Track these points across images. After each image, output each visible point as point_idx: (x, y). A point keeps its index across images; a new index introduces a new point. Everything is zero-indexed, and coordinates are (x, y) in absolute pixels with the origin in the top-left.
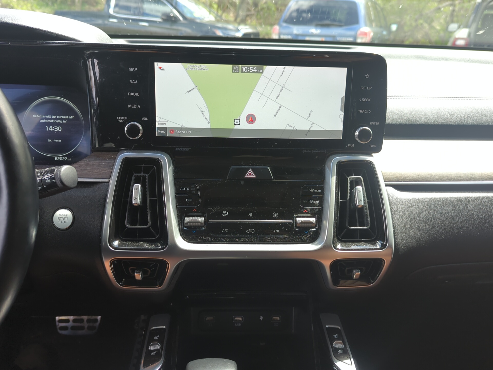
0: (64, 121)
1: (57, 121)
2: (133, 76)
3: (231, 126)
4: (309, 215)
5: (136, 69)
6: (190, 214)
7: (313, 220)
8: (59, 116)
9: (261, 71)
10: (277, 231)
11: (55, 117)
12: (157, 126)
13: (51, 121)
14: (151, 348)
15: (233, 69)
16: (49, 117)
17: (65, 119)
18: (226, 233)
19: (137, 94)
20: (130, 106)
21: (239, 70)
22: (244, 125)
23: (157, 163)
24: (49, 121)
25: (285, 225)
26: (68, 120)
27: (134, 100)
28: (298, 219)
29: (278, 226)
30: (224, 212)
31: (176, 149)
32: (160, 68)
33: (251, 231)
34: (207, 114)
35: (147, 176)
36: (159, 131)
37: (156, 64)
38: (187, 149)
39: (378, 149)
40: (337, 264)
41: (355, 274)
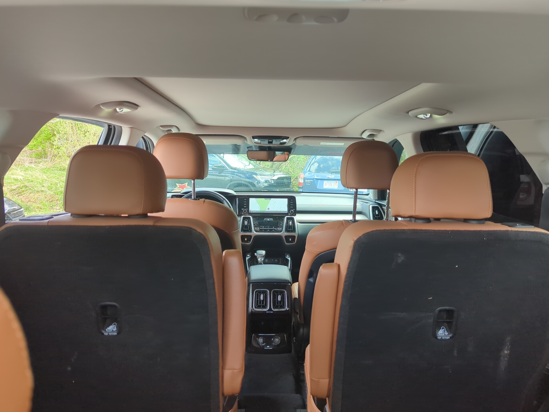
3: (264, 210)
4: (280, 228)
5: (246, 199)
6: (256, 227)
9: (271, 199)
10: (274, 230)
15: (265, 199)
18: (263, 231)
20: (244, 207)
22: (267, 210)
27: (245, 205)
28: (277, 228)
32: (251, 199)
34: (259, 208)
35: (248, 220)
36: (250, 211)
38: (255, 215)
39: (295, 215)
40: (286, 237)
41: (290, 240)
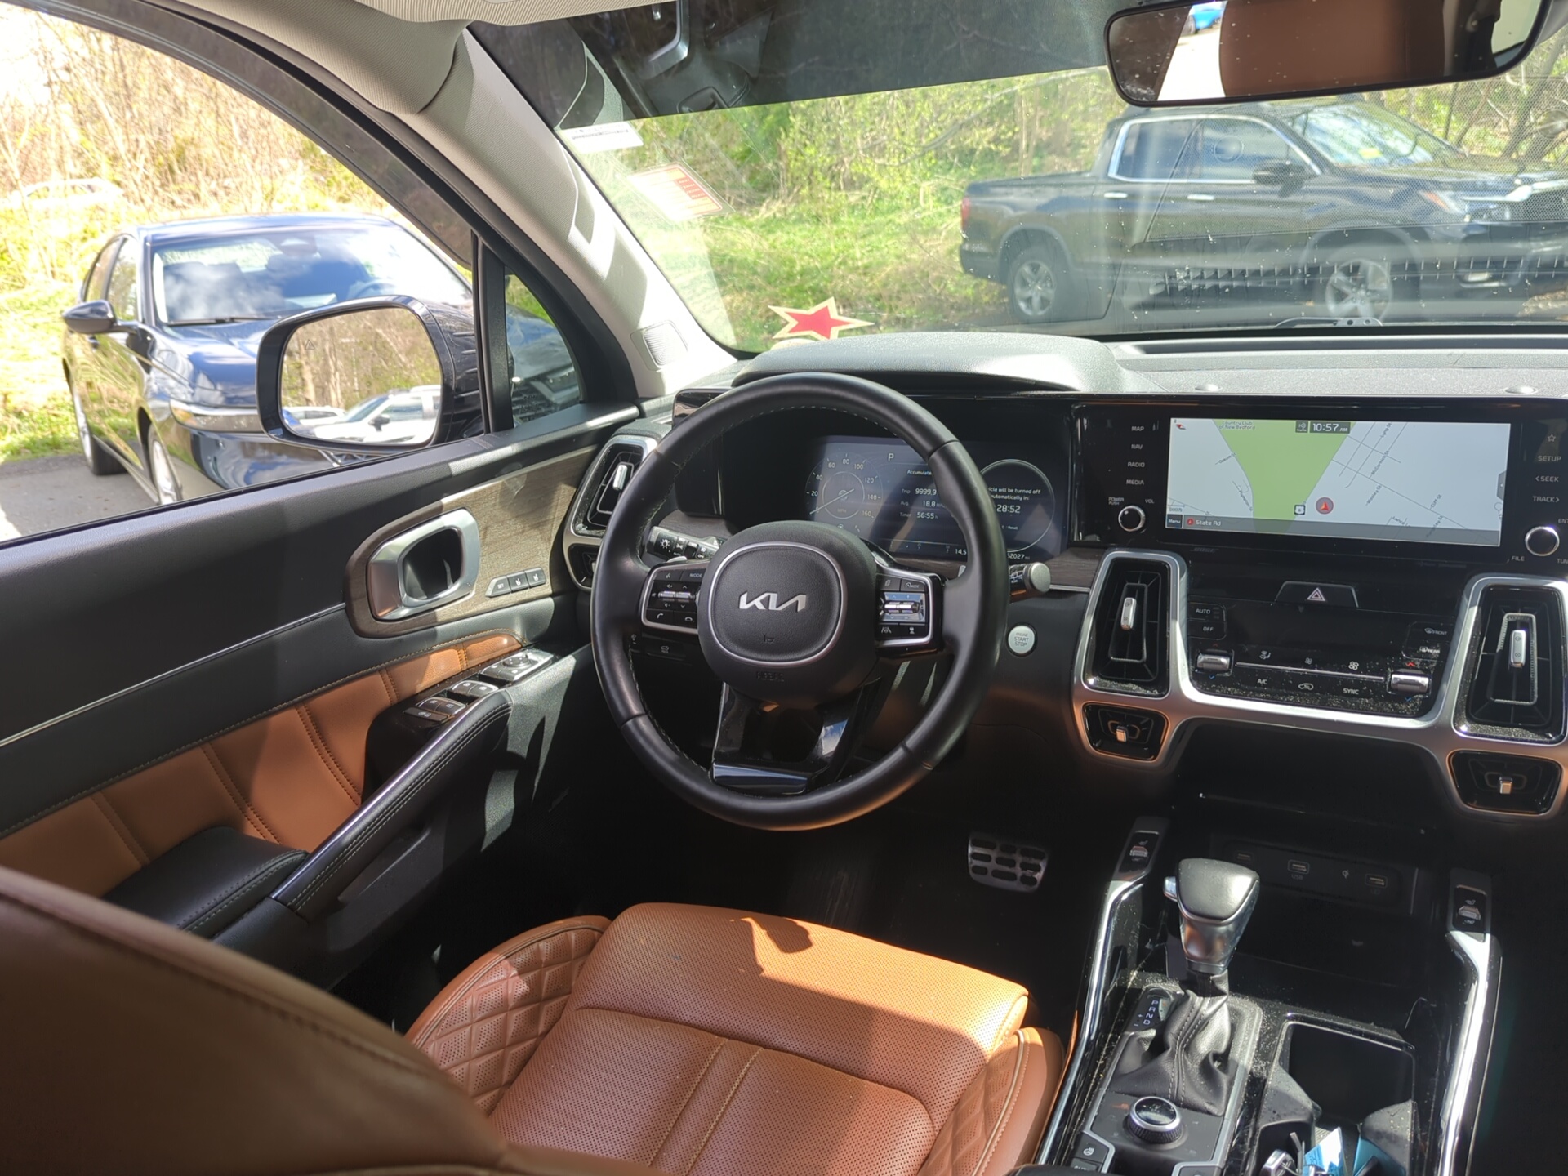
0: (1026, 498)
1: (1015, 498)
2: (1137, 439)
3: (1290, 517)
4: (1420, 672)
5: (1142, 428)
6: (1209, 650)
7: (1425, 681)
8: (1019, 489)
9: (1346, 430)
10: (1354, 692)
11: (1012, 491)
12: (1168, 512)
13: (1006, 497)
14: (1133, 853)
15: (1297, 427)
16: (1004, 490)
17: (1027, 495)
18: (1264, 686)
19: (1142, 465)
20: (1128, 482)
21: (1306, 428)
22: (1313, 515)
23: (1162, 569)
24: (1003, 497)
25: (1369, 683)
26: (1031, 495)
27: (1135, 473)
28: (1394, 676)
29: (1356, 684)
30: (1264, 653)
31: (1196, 550)
32: (1179, 426)
33: (1306, 686)
34: (1249, 496)
35: (1146, 587)
36: (1170, 521)
37: (1173, 420)
38: (1212, 551)
40: (1465, 762)
41: (1505, 787)
